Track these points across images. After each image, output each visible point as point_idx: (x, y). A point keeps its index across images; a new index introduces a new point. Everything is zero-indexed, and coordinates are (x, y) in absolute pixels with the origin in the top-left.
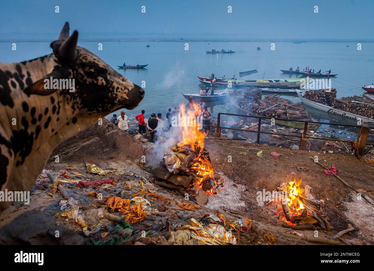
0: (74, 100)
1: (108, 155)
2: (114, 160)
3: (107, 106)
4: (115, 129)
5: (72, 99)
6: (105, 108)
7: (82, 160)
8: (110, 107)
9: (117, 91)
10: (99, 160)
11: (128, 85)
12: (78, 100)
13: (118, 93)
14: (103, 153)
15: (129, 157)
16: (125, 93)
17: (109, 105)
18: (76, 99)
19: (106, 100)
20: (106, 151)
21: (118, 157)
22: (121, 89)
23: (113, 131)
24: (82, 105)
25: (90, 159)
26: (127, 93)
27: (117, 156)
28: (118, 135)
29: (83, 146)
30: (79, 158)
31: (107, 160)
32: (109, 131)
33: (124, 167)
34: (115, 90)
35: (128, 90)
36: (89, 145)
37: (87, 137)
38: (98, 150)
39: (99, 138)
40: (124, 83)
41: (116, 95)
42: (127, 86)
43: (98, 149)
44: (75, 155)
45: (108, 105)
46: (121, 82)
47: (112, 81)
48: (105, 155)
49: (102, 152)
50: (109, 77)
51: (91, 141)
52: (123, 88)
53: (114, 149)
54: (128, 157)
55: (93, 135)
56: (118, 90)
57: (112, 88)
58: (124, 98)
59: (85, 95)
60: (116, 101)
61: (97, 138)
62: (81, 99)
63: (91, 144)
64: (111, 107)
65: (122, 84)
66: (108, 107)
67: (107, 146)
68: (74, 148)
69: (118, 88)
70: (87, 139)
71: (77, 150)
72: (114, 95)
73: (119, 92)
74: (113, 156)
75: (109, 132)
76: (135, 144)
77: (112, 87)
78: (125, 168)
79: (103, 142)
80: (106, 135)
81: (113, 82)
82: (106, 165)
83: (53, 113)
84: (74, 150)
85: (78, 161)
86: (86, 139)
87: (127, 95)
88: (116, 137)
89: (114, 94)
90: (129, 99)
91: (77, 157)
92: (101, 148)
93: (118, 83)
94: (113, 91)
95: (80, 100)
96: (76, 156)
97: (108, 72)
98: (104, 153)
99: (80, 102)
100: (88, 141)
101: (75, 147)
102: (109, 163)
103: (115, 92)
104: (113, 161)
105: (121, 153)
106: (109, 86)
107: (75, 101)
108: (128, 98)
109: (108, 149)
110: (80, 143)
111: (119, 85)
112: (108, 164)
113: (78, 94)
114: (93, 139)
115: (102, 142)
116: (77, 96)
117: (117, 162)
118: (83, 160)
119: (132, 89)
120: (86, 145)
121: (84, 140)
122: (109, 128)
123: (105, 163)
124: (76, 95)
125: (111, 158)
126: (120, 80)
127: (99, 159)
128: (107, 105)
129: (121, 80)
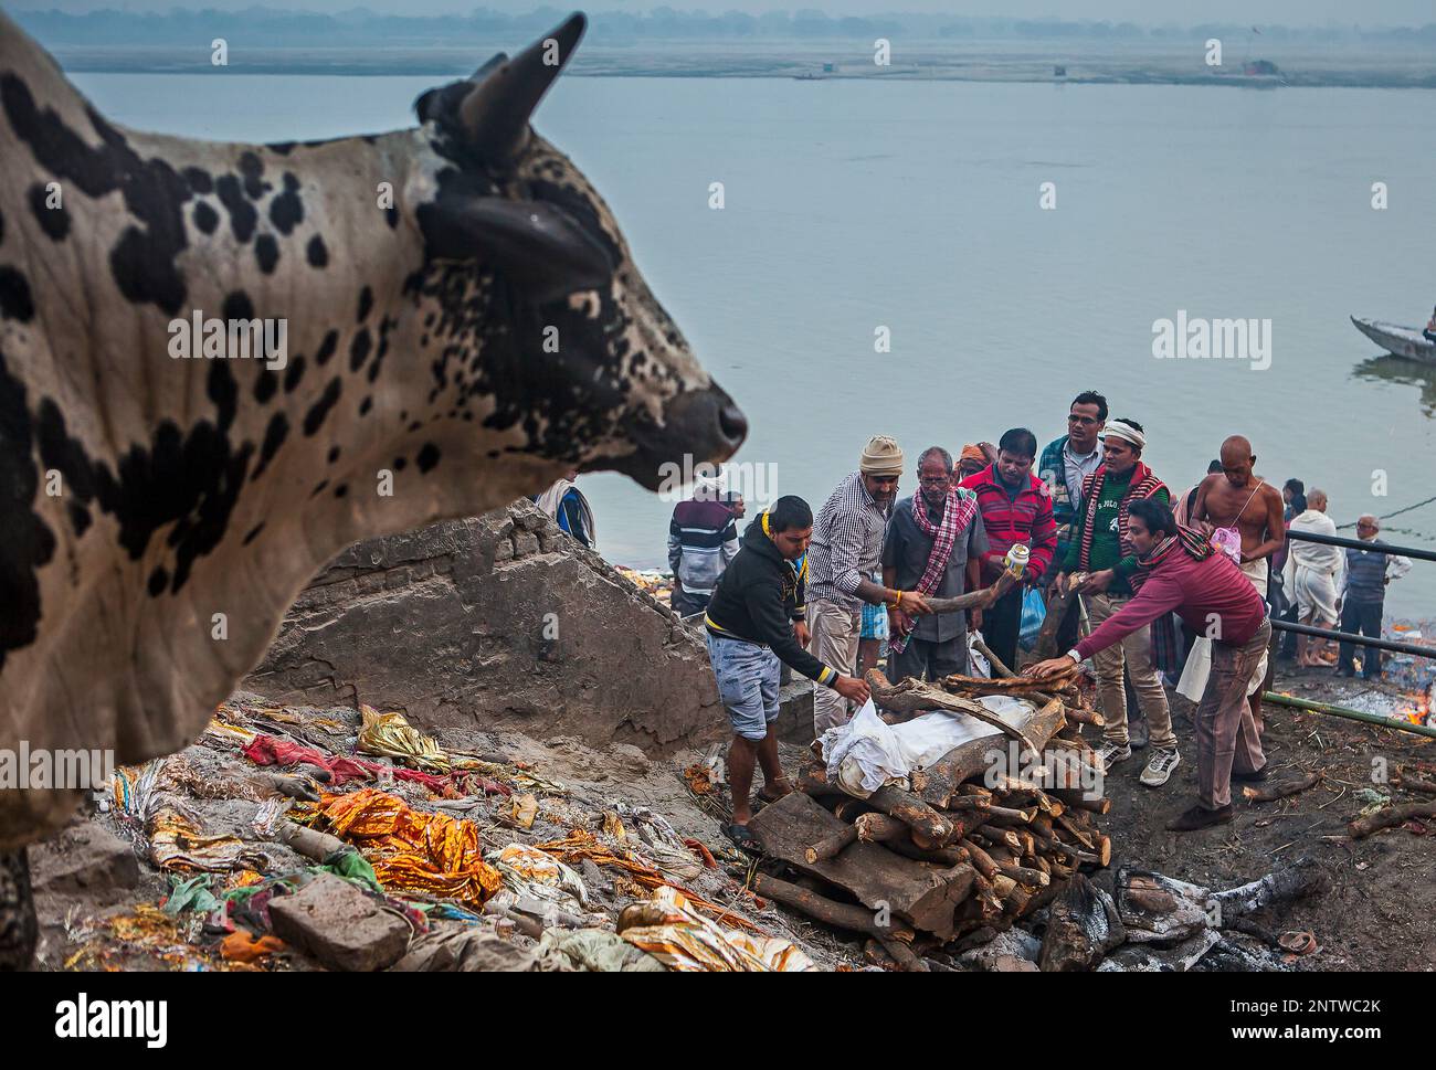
0: (452, 334)
1: (502, 692)
2: (537, 724)
3: (571, 422)
4: (555, 550)
5: (448, 329)
6: (562, 424)
7: (348, 691)
8: (580, 433)
9: (632, 371)
10: (444, 708)
11: (687, 369)
12: (469, 342)
13: (634, 382)
14: (471, 674)
15: (637, 727)
16: (663, 393)
17: (582, 421)
18: (464, 335)
19: (577, 390)
20: (495, 667)
21: (562, 711)
22: (654, 369)
23: (539, 557)
24: (478, 374)
25: (391, 688)
26: (668, 398)
27: (555, 708)
28: (574, 585)
29: (359, 612)
30: (332, 674)
31: (497, 716)
32: (519, 552)
33: (596, 775)
34: (626, 362)
35: (681, 385)
36: (395, 615)
37: (381, 569)
38: (442, 652)
39: (454, 582)
40: (672, 350)
41: (625, 386)
42: (680, 366)
43: (445, 646)
44: (308, 651)
45: (578, 416)
46: (662, 339)
47: (628, 314)
48: (483, 688)
49: (469, 669)
50: (617, 290)
51: (405, 593)
52: (662, 370)
53: (544, 664)
54: (627, 728)
55: (421, 561)
56: (639, 369)
57: (616, 346)
58: (647, 415)
59: (503, 330)
60: (616, 412)
61: (441, 580)
62: (481, 343)
63: (403, 612)
64: (588, 433)
65: (663, 350)
66: (575, 429)
67: (502, 637)
68: (309, 615)
69: (639, 359)
70: (383, 575)
71: (321, 627)
72: (615, 384)
73: (642, 377)
74: (535, 702)
75: (516, 557)
76: (677, 654)
77: (620, 339)
78: (602, 784)
79: (478, 609)
80: (498, 576)
81: (628, 322)
82: (485, 742)
83: (355, 364)
84: (306, 623)
85: (322, 690)
86: (379, 578)
87: (666, 407)
88: (558, 594)
89: (617, 376)
90: (666, 429)
91: (321, 666)
92: (465, 645)
93: (646, 335)
94: (618, 361)
95: (475, 344)
96: (312, 658)
97: (623, 269)
98: (477, 671)
99: (474, 353)
100: (386, 588)
101: (312, 608)
102: (503, 737)
103: (625, 372)
104: (529, 733)
105: (586, 695)
106: (608, 329)
107: (456, 340)
108: (661, 423)
109: (501, 657)
110: (341, 595)
111: (651, 348)
112: (497, 743)
113: (478, 315)
114: (420, 584)
115: (468, 608)
116: (472, 322)
117: (556, 740)
118: (354, 688)
119: (697, 390)
120: (375, 609)
121: (368, 581)
122: (521, 538)
123: (482, 735)
124: (469, 315)
125: (522, 713)
126: (660, 328)
127: (444, 701)
128: (572, 413)
129: (665, 332)
